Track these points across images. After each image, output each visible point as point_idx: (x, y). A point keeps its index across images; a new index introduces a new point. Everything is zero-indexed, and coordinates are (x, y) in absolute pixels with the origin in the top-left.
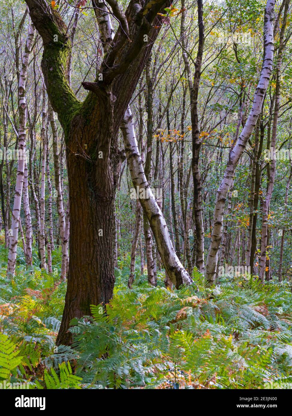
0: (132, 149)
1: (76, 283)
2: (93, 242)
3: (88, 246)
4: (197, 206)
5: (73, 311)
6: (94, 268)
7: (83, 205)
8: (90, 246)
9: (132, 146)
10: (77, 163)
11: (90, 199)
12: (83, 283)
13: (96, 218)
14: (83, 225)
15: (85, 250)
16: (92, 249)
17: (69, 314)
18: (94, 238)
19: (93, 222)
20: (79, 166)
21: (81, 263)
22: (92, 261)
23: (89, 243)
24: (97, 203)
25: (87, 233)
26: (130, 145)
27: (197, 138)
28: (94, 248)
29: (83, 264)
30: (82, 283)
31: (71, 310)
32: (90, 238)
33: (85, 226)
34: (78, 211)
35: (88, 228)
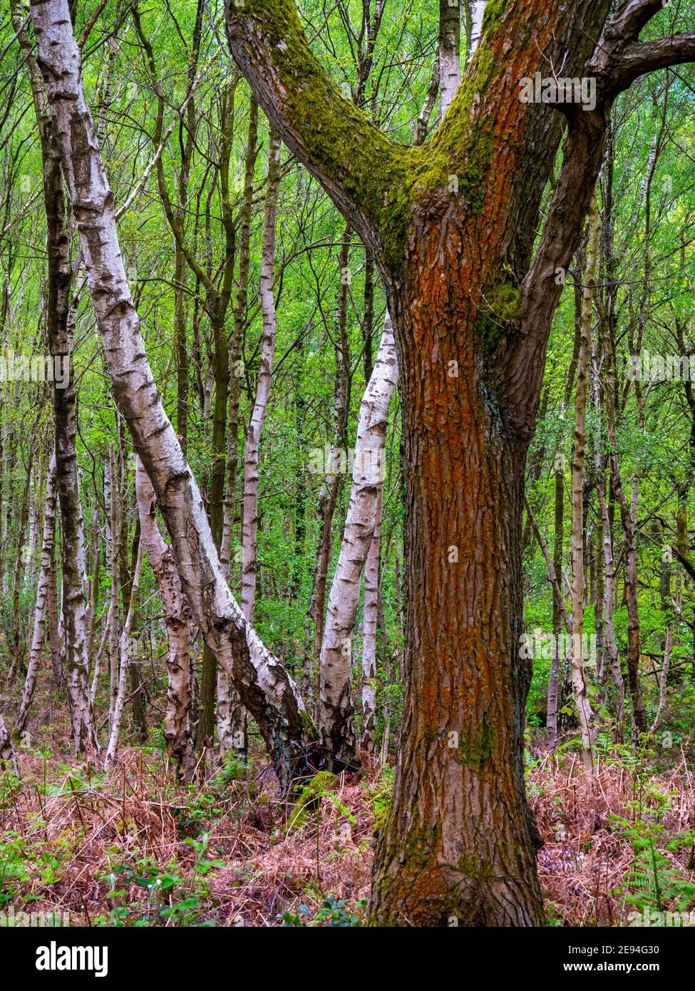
0: (115, 288)
1: (446, 684)
2: (493, 561)
3: (480, 573)
4: (65, 447)
5: (441, 767)
6: (498, 636)
7: (468, 453)
8: (485, 572)
9: (115, 279)
10: (449, 328)
11: (487, 434)
12: (468, 683)
13: (500, 489)
14: (466, 511)
15: (470, 586)
16: (491, 580)
17: (426, 776)
18: (496, 547)
19: (494, 500)
20: (455, 335)
21: (460, 623)
22: (490, 617)
23: (483, 564)
24: (504, 445)
25: (478, 534)
26: (111, 277)
27: (63, 258)
28: (497, 578)
29: (464, 626)
30: (464, 683)
31: (435, 766)
32: (486, 547)
33: (471, 515)
34: (452, 470)
35: (479, 521)
